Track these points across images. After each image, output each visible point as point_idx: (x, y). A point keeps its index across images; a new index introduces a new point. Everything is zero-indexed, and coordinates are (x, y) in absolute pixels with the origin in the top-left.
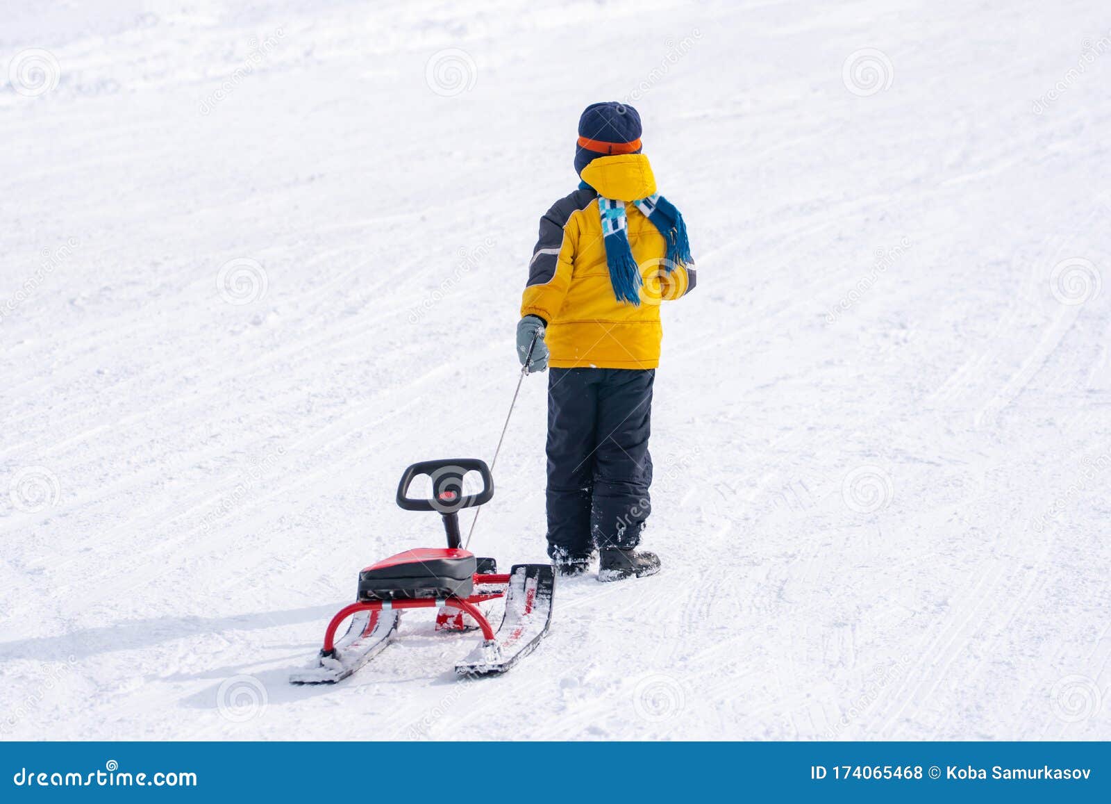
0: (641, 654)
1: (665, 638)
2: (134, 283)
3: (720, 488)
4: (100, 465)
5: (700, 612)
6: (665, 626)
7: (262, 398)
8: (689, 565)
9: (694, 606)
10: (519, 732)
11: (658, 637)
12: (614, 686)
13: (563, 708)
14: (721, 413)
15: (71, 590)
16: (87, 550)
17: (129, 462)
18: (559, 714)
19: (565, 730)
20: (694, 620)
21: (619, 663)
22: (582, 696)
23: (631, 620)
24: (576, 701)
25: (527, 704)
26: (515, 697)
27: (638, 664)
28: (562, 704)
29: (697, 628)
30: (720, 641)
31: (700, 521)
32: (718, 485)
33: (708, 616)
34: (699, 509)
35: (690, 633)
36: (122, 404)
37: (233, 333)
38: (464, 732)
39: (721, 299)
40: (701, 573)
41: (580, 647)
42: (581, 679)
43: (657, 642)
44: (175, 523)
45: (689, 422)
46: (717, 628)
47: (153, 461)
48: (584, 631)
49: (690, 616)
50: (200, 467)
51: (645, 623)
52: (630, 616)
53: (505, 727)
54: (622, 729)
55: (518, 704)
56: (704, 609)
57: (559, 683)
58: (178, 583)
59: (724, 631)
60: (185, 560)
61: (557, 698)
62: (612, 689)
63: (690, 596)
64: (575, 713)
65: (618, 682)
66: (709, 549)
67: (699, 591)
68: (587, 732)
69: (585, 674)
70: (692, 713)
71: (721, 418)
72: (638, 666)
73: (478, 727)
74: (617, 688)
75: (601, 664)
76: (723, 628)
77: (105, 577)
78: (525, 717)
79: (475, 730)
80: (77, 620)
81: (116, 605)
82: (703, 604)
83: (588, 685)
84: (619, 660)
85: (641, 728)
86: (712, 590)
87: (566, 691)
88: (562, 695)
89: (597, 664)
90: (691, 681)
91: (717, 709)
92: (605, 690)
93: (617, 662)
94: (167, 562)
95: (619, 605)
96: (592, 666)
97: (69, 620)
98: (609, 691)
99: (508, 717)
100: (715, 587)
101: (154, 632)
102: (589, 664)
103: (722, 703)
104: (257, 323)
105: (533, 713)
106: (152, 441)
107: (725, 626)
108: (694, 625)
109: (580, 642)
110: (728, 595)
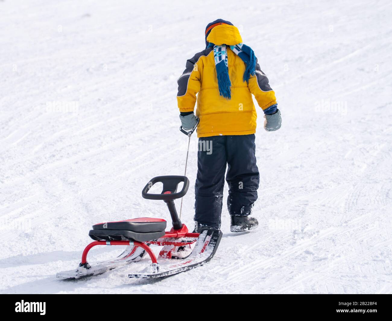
0: (328, 220)
1: (338, 213)
2: (114, 62)
3: (362, 150)
4: (99, 139)
5: (353, 203)
6: (338, 208)
7: (168, 111)
8: (348, 183)
9: (351, 200)
10: (276, 253)
11: (335, 213)
12: (316, 234)
13: (295, 243)
14: (362, 118)
15: (87, 191)
16: (94, 174)
17: (111, 138)
18: (293, 245)
19: (296, 252)
20: (351, 206)
21: (319, 224)
22: (302, 238)
23: (324, 206)
24: (300, 240)
25: (279, 241)
26: (274, 238)
27: (326, 224)
28: (294, 241)
29: (352, 209)
30: (361, 215)
31: (353, 164)
32: (361, 149)
33: (356, 204)
34: (353, 159)
35: (349, 211)
36: (108, 113)
37: (156, 83)
38: (252, 253)
39: (362, 70)
40: (354, 186)
41: (302, 217)
42: (302, 230)
43: (335, 215)
44: (131, 163)
45: (348, 122)
46: (360, 210)
47: (122, 137)
48: (303, 210)
49: (349, 204)
50: (141, 140)
51: (330, 207)
52: (323, 204)
53: (270, 251)
54: (319, 252)
55: (276, 241)
56: (355, 201)
57: (293, 232)
58: (132, 188)
59: (363, 211)
60: (135, 179)
61: (292, 239)
62: (316, 235)
63: (349, 196)
64: (300, 245)
65: (318, 232)
66: (357, 176)
67: (353, 194)
68: (305, 253)
69: (304, 228)
70: (349, 245)
71: (363, 121)
72: (327, 225)
73: (258, 250)
74: (318, 235)
75: (311, 224)
76: (363, 209)
77: (101, 186)
78: (278, 246)
79: (257, 252)
80: (89, 204)
81: (106, 198)
82: (354, 199)
83: (305, 233)
84: (319, 223)
85: (328, 252)
86: (358, 193)
87: (296, 235)
88: (294, 237)
89: (309, 224)
90: (349, 232)
91: (361, 244)
92: (312, 235)
93: (318, 224)
94: (127, 180)
95: (319, 200)
96: (307, 225)
97: (86, 204)
98: (314, 235)
99: (271, 246)
100: (360, 192)
101: (122, 209)
102: (306, 225)
103: (362, 241)
104: (166, 79)
105: (282, 245)
106: (121, 129)
107: (364, 208)
108: (351, 208)
109: (302, 215)
110: (365, 195)
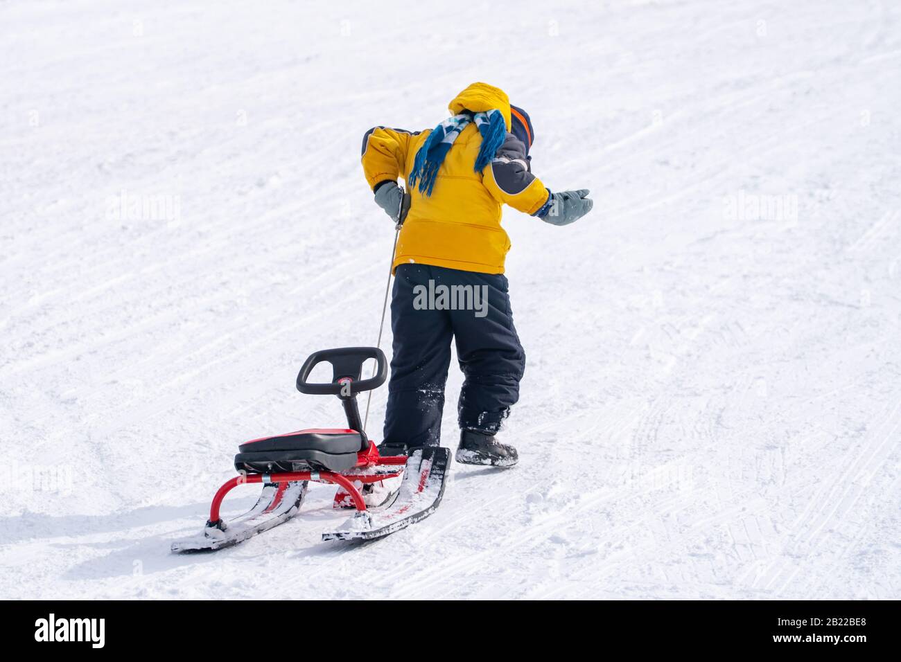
0: (597, 473)
1: (618, 459)
2: (154, 150)
3: (665, 328)
4: (125, 309)
5: (648, 436)
6: (618, 448)
7: (266, 250)
8: (639, 395)
9: (644, 431)
10: (490, 541)
11: (612, 458)
12: (573, 501)
13: (529, 520)
14: (667, 263)
15: (100, 417)
16: (114, 382)
17: (150, 306)
18: (526, 525)
19: (531, 539)
20: (643, 443)
21: (579, 480)
22: (545, 510)
23: (589, 443)
24: (540, 513)
25: (497, 517)
26: (486, 510)
27: (594, 481)
28: (529, 516)
29: (646, 451)
30: (666, 461)
31: (648, 357)
32: (664, 325)
33: (655, 440)
34: (647, 347)
35: (640, 454)
36: (144, 256)
37: (240, 193)
38: (442, 541)
39: (666, 163)
40: (650, 402)
41: (543, 467)
42: (544, 495)
43: (611, 462)
44: (190, 359)
45: (638, 271)
46: (664, 451)
47: (171, 305)
48: (547, 453)
49: (640, 439)
50: (211, 310)
51: (600, 446)
52: (587, 440)
53: (478, 537)
54: (580, 539)
55: (489, 516)
56: (652, 433)
57: (525, 497)
58: (193, 411)
59: (669, 453)
60: (198, 392)
61: (524, 512)
62: (572, 504)
63: (640, 423)
64: (540, 524)
65: (577, 497)
66: (657, 381)
67: (648, 418)
68: (550, 541)
69: (548, 490)
70: (641, 524)
71: (667, 268)
72: (595, 484)
73: (454, 536)
74: (576, 503)
75: (562, 481)
76: (669, 450)
77: (129, 406)
78: (496, 528)
79: (452, 539)
80: (105, 443)
81: (139, 431)
82: (651, 430)
83: (550, 500)
84: (578, 479)
85: (597, 538)
86: (659, 417)
87: (532, 505)
88: (528, 508)
89: (559, 482)
90: (640, 497)
91: (664, 521)
92: (565, 504)
93: (576, 480)
94: (183, 393)
95: (578, 431)
96: (555, 483)
97: (98, 444)
98: (569, 505)
99: (481, 528)
100: (662, 415)
101: (172, 455)
102: (552, 482)
103: (668, 515)
104: (261, 184)
105: (503, 525)
106: (170, 288)
107: (671, 448)
108: (643, 448)
109: (543, 462)
110: (673, 422)
